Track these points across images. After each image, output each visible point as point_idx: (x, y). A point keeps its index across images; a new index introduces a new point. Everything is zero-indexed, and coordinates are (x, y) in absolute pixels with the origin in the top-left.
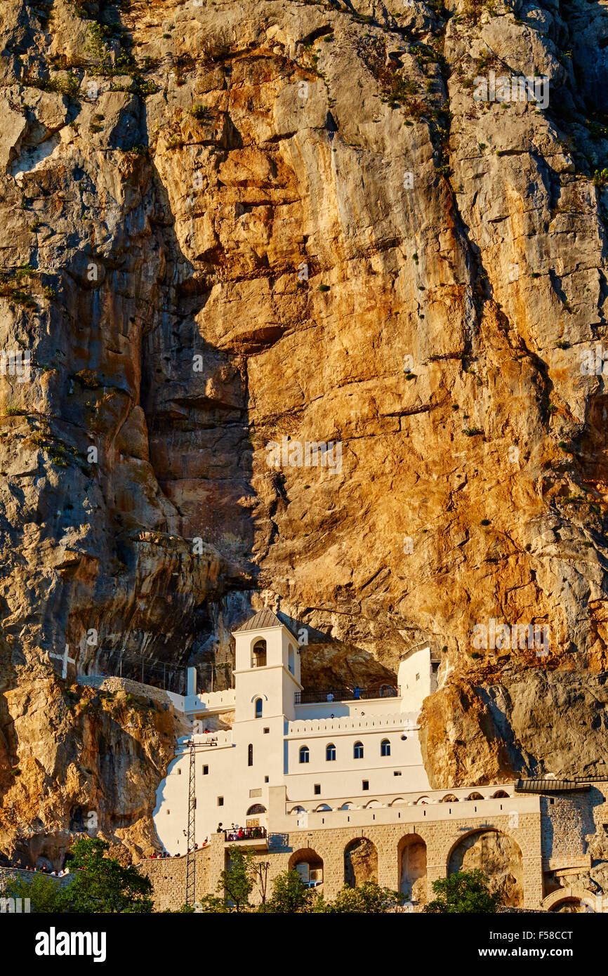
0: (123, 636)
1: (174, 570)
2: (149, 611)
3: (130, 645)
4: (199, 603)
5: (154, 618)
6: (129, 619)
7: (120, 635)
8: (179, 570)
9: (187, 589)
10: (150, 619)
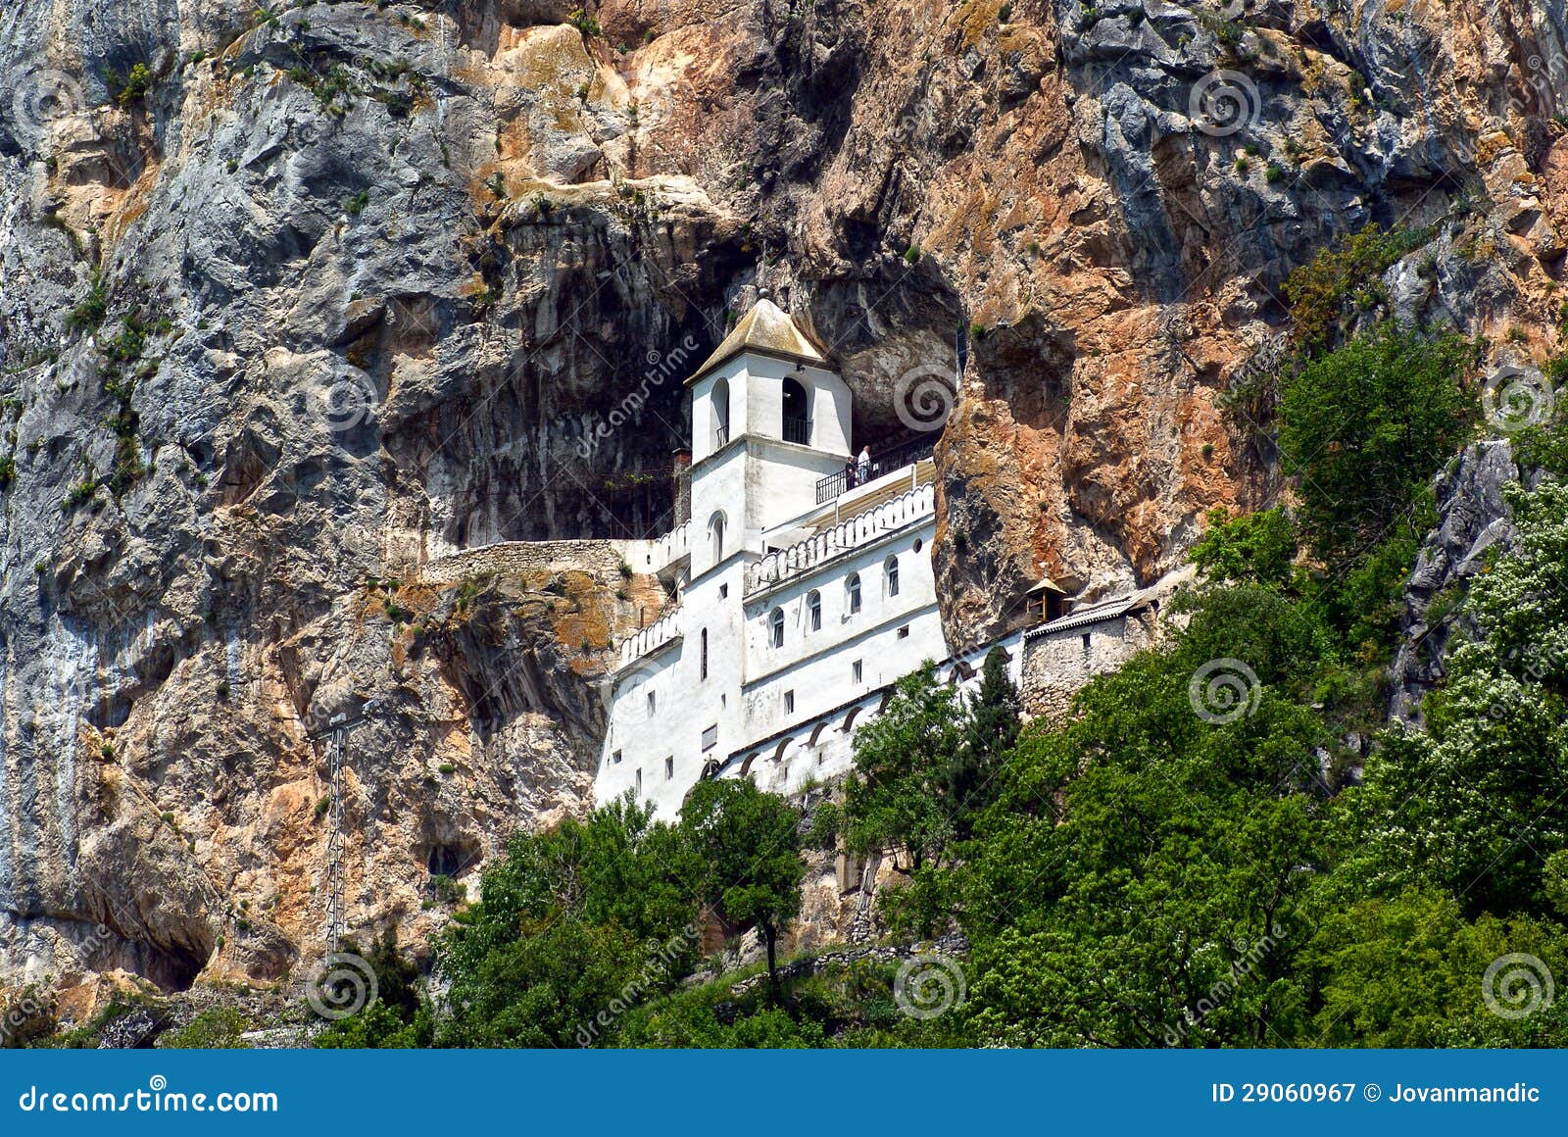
0: (533, 440)
1: (598, 267)
2: (572, 371)
3: (556, 454)
4: (680, 318)
5: (587, 383)
6: (533, 401)
7: (523, 440)
8: (611, 263)
9: (642, 296)
10: (580, 389)
